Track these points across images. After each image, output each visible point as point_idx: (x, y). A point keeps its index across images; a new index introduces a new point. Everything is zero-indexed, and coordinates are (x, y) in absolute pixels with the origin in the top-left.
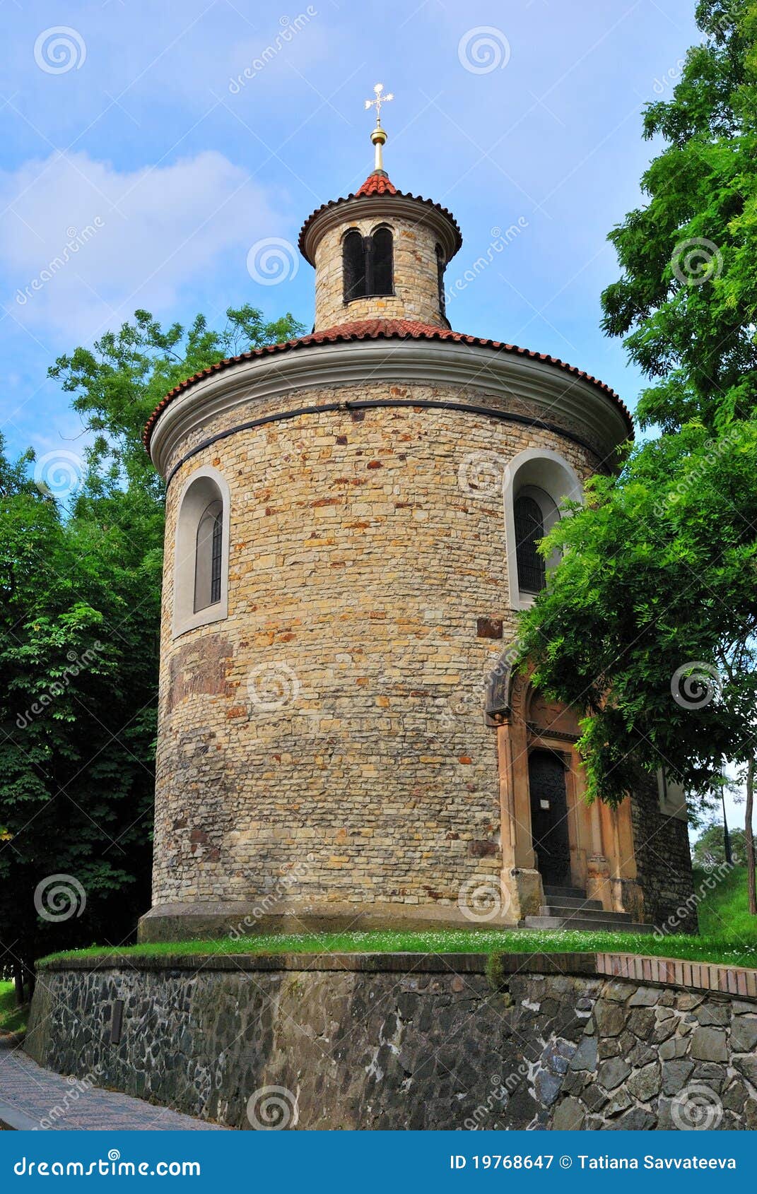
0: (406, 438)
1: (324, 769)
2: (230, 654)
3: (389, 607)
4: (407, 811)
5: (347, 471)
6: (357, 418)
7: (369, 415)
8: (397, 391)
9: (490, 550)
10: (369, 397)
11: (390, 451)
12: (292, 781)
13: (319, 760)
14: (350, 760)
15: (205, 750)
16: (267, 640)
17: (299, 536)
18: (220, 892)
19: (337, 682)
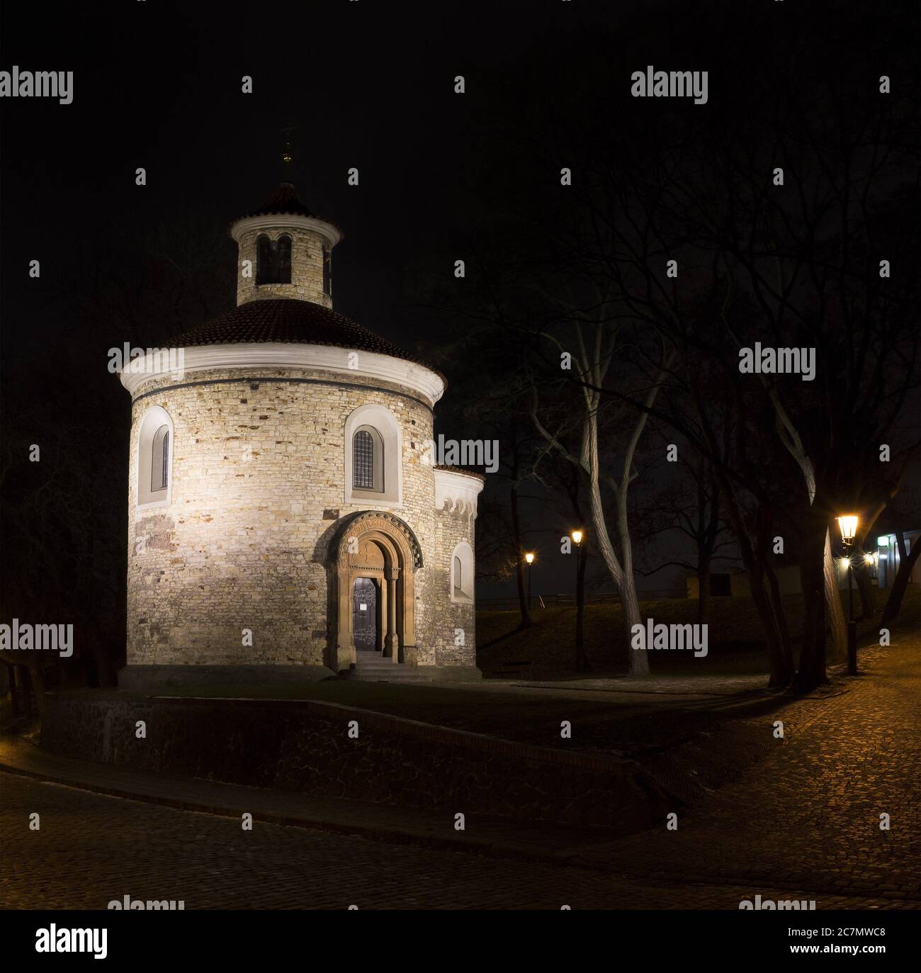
0: (285, 402)
1: (229, 593)
2: (173, 527)
4: (278, 617)
5: (247, 421)
6: (254, 388)
7: (261, 386)
8: (280, 373)
10: (262, 376)
11: (275, 410)
12: (211, 601)
13: (226, 590)
15: (158, 581)
16: (196, 521)
17: (217, 458)
19: (239, 546)
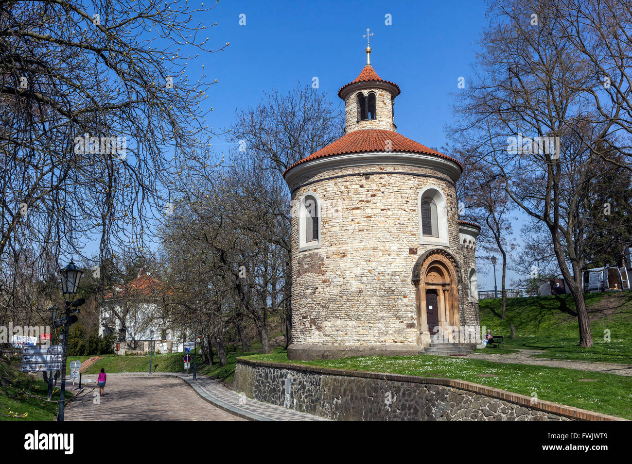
0: (385, 185)
1: (358, 301)
2: (322, 260)
3: (379, 245)
4: (386, 314)
5: (364, 198)
6: (366, 178)
7: (371, 177)
8: (381, 169)
9: (413, 224)
10: (371, 171)
11: (379, 190)
12: (347, 305)
13: (356, 298)
14: (367, 298)
15: (314, 293)
16: (336, 256)
17: (347, 220)
18: (322, 342)
19: (362, 271)
